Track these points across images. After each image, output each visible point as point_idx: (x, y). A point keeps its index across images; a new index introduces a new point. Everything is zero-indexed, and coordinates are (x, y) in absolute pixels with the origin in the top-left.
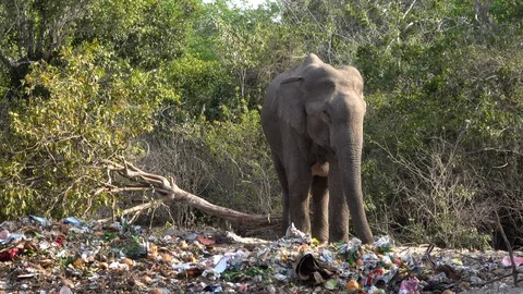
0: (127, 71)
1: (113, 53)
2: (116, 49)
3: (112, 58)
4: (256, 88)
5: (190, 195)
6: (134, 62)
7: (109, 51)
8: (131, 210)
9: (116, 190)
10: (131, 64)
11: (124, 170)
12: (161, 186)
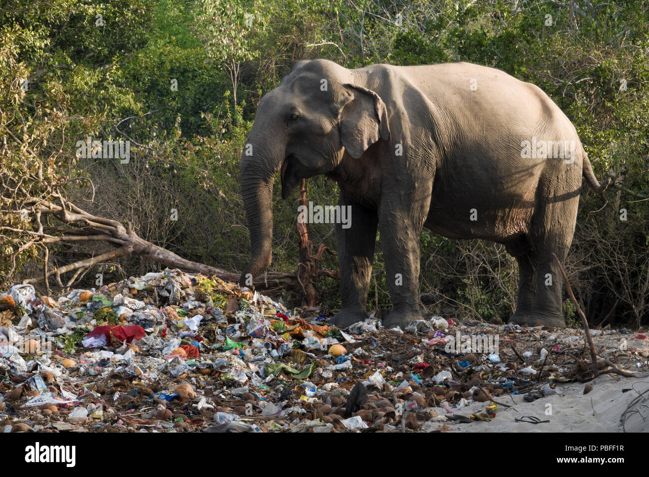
0: (68, 68)
1: (48, 42)
2: (52, 35)
3: (46, 49)
4: (254, 88)
5: (154, 247)
6: (78, 56)
7: (42, 38)
8: (72, 267)
9: (50, 239)
10: (72, 58)
11: (62, 213)
12: (114, 234)
